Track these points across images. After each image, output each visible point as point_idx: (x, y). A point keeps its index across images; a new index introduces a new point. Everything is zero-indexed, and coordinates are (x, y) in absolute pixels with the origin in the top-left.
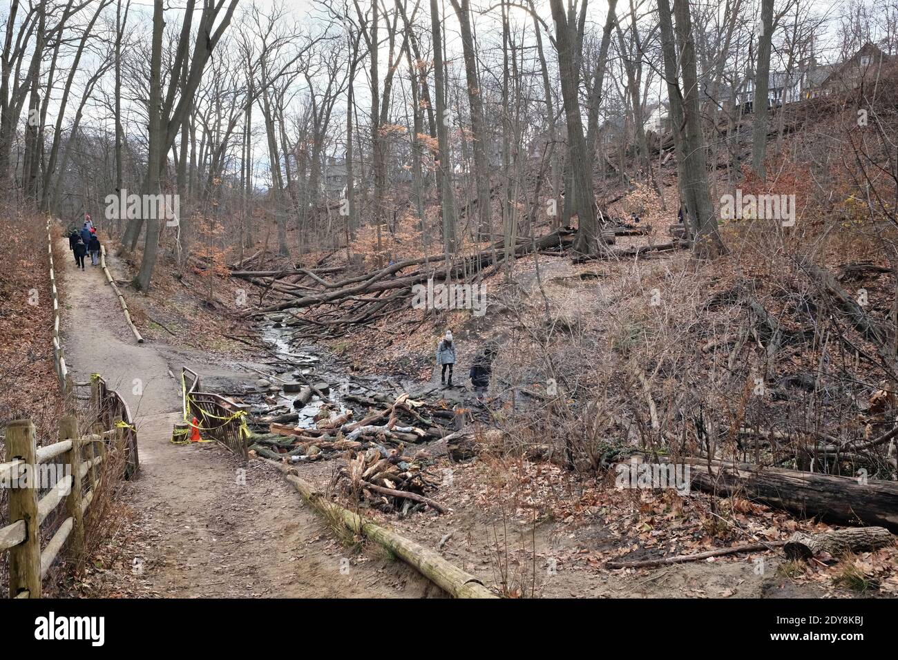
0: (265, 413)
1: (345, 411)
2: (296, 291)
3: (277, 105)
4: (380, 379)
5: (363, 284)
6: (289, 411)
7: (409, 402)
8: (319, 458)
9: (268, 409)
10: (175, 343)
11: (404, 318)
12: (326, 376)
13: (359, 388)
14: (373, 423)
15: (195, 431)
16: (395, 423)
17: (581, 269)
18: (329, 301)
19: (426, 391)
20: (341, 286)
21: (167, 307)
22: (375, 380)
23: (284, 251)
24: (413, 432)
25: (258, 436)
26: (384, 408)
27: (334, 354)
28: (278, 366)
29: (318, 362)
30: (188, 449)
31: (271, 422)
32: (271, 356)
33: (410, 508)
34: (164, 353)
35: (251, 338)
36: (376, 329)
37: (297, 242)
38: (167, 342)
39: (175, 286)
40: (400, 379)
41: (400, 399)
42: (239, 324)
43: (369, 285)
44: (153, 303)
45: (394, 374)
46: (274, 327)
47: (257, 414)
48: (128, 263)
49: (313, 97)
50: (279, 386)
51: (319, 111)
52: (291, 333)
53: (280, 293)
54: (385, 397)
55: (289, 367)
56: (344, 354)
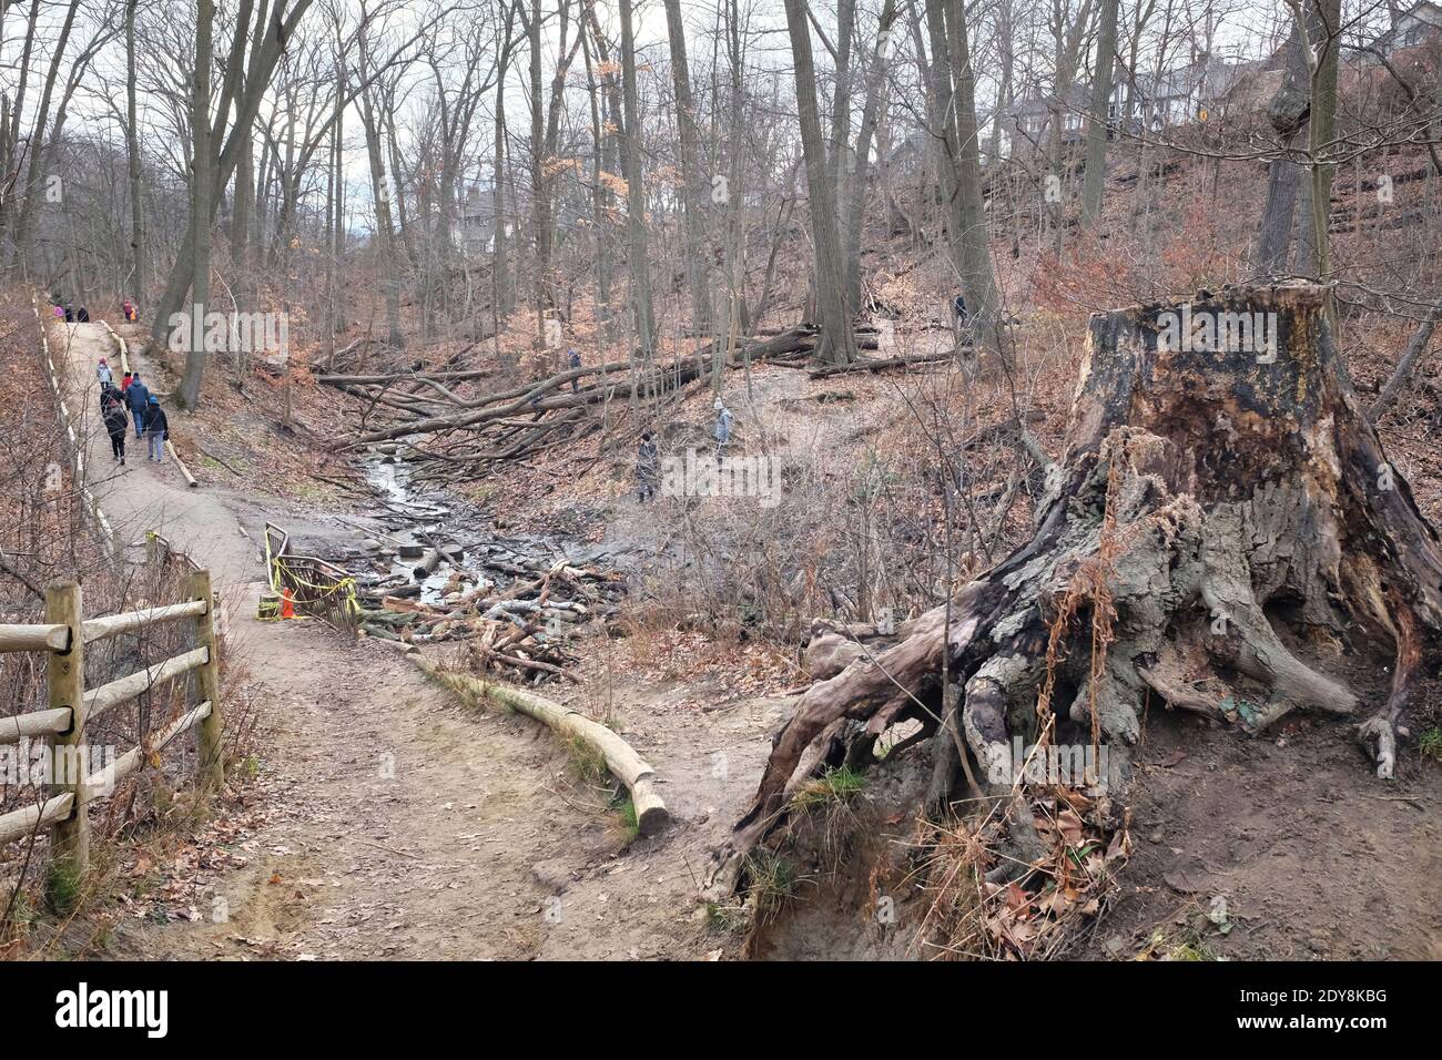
0: (375, 585)
1: (484, 583)
2: (415, 405)
3: (385, 107)
4: (534, 539)
5: (516, 402)
6: (407, 582)
7: (568, 570)
8: (447, 638)
9: (378, 580)
10: (242, 487)
11: (573, 453)
12: (460, 535)
13: (504, 552)
14: (520, 597)
15: (287, 605)
16: (548, 597)
17: (821, 387)
18: (465, 426)
19: (594, 556)
20: (482, 405)
21: (224, 433)
22: (527, 541)
23: (397, 340)
24: (571, 609)
25: (367, 612)
26: (535, 578)
27: (471, 503)
28: (390, 521)
29: (449, 515)
30: (280, 626)
31: (383, 595)
32: (381, 506)
33: (543, 679)
34: (229, 501)
35: (350, 479)
36: (532, 468)
37: (418, 325)
38: (231, 486)
39: (233, 400)
40: (561, 540)
41: (556, 567)
42: (331, 458)
43: (523, 404)
44: (204, 427)
45: (553, 534)
46: (384, 462)
47: (365, 585)
48: (163, 365)
49: (442, 93)
50: (394, 548)
51: (451, 116)
52: (408, 472)
53: (391, 408)
54: (538, 564)
55: (407, 521)
56: (485, 505)
